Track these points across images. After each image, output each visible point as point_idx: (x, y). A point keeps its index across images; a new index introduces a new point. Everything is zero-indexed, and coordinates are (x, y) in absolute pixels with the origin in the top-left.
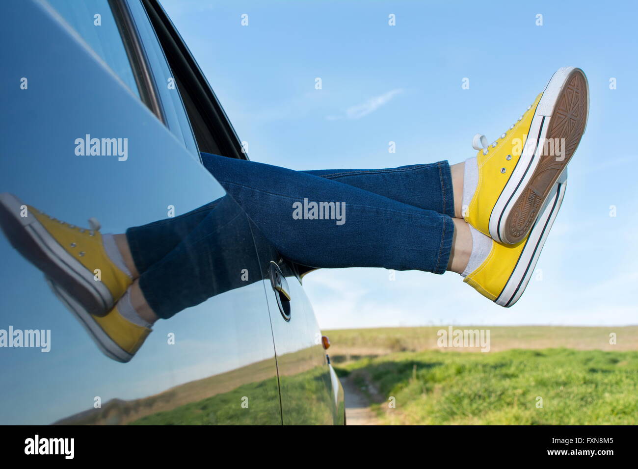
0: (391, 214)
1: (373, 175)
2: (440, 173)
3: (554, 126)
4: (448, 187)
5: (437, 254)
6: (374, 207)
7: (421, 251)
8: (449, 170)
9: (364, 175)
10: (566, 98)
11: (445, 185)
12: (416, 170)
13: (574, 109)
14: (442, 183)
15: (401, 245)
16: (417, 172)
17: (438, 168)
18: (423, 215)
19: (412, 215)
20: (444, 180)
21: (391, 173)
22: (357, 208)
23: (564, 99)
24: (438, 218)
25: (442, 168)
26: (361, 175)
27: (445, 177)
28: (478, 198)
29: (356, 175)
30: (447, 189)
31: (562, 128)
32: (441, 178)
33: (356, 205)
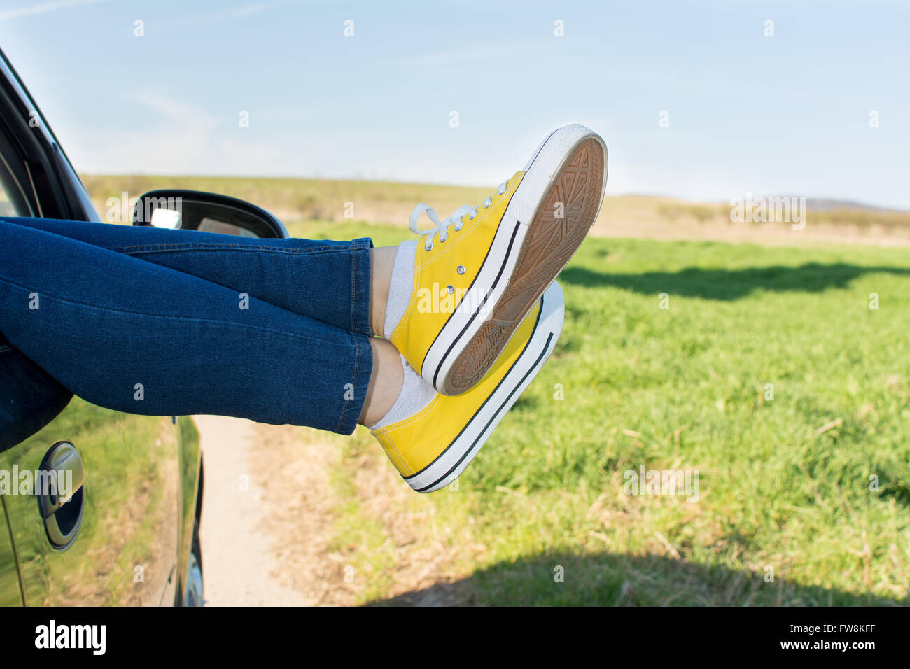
0: (271, 337)
1: (243, 253)
2: (353, 265)
3: (535, 235)
4: (363, 290)
5: (340, 407)
6: (243, 325)
7: (316, 400)
8: (369, 261)
9: (228, 253)
10: (561, 190)
11: (358, 286)
12: (316, 256)
13: (575, 200)
14: (353, 282)
15: (283, 390)
16: (316, 258)
17: (351, 256)
18: (326, 339)
19: (306, 340)
20: (357, 277)
21: (274, 255)
22: (214, 326)
23: (556, 193)
24: (348, 347)
25: (358, 258)
26: (223, 252)
27: (361, 273)
28: (409, 321)
29: (215, 251)
30: (361, 293)
31: (549, 236)
32: (353, 274)
33: (213, 321)
